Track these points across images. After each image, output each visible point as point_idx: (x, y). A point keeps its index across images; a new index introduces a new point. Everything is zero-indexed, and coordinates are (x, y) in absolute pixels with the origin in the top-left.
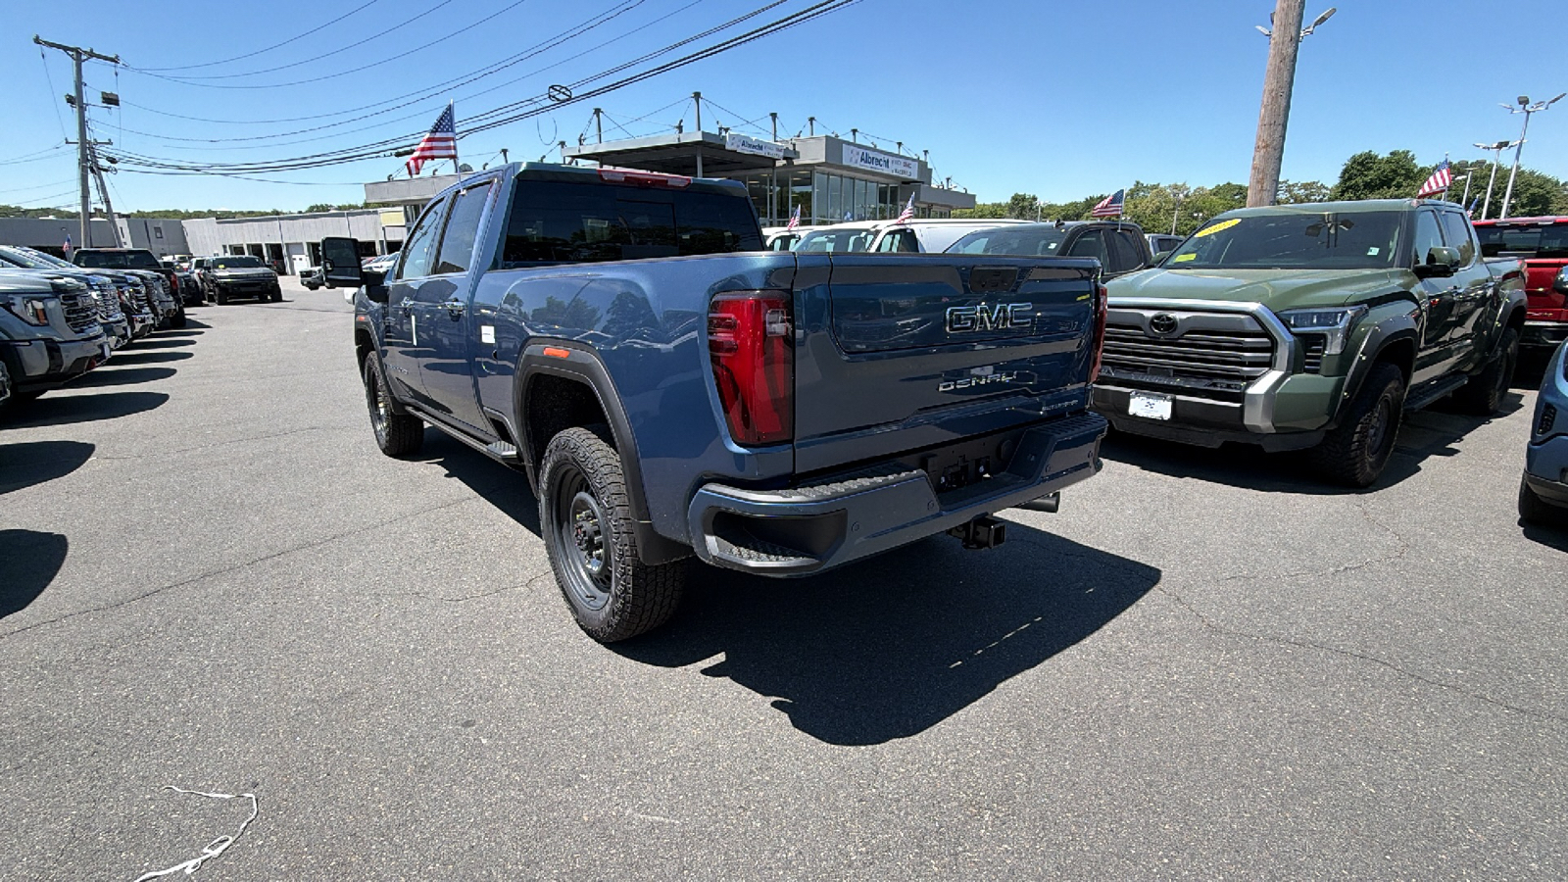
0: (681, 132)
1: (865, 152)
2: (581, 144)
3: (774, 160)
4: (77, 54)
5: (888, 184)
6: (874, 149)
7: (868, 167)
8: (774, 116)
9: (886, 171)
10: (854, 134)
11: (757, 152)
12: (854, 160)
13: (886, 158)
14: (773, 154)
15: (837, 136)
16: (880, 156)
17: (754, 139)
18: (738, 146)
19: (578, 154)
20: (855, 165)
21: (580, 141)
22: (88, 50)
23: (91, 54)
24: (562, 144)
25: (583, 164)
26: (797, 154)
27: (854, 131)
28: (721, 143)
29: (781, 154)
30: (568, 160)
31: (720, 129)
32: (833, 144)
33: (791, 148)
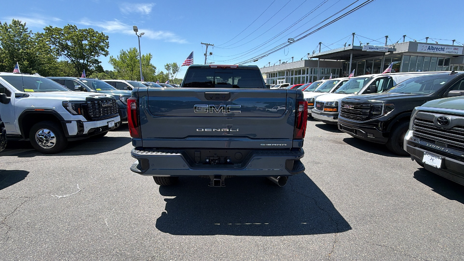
0: (345, 47)
1: (432, 46)
2: (313, 54)
3: (385, 53)
4: (207, 45)
5: (444, 58)
6: (437, 44)
7: (432, 52)
8: (387, 37)
9: (442, 52)
10: (427, 40)
11: (376, 50)
12: (424, 49)
13: (443, 47)
14: (384, 50)
15: (416, 41)
16: (439, 47)
17: (375, 46)
18: (367, 49)
19: (312, 56)
20: (424, 52)
21: (313, 53)
22: (209, 44)
23: (209, 45)
24: (309, 54)
25: (313, 59)
26: (395, 50)
27: (427, 38)
28: (360, 49)
29: (387, 50)
30: (309, 58)
31: (361, 44)
32: (413, 45)
33: (393, 48)
